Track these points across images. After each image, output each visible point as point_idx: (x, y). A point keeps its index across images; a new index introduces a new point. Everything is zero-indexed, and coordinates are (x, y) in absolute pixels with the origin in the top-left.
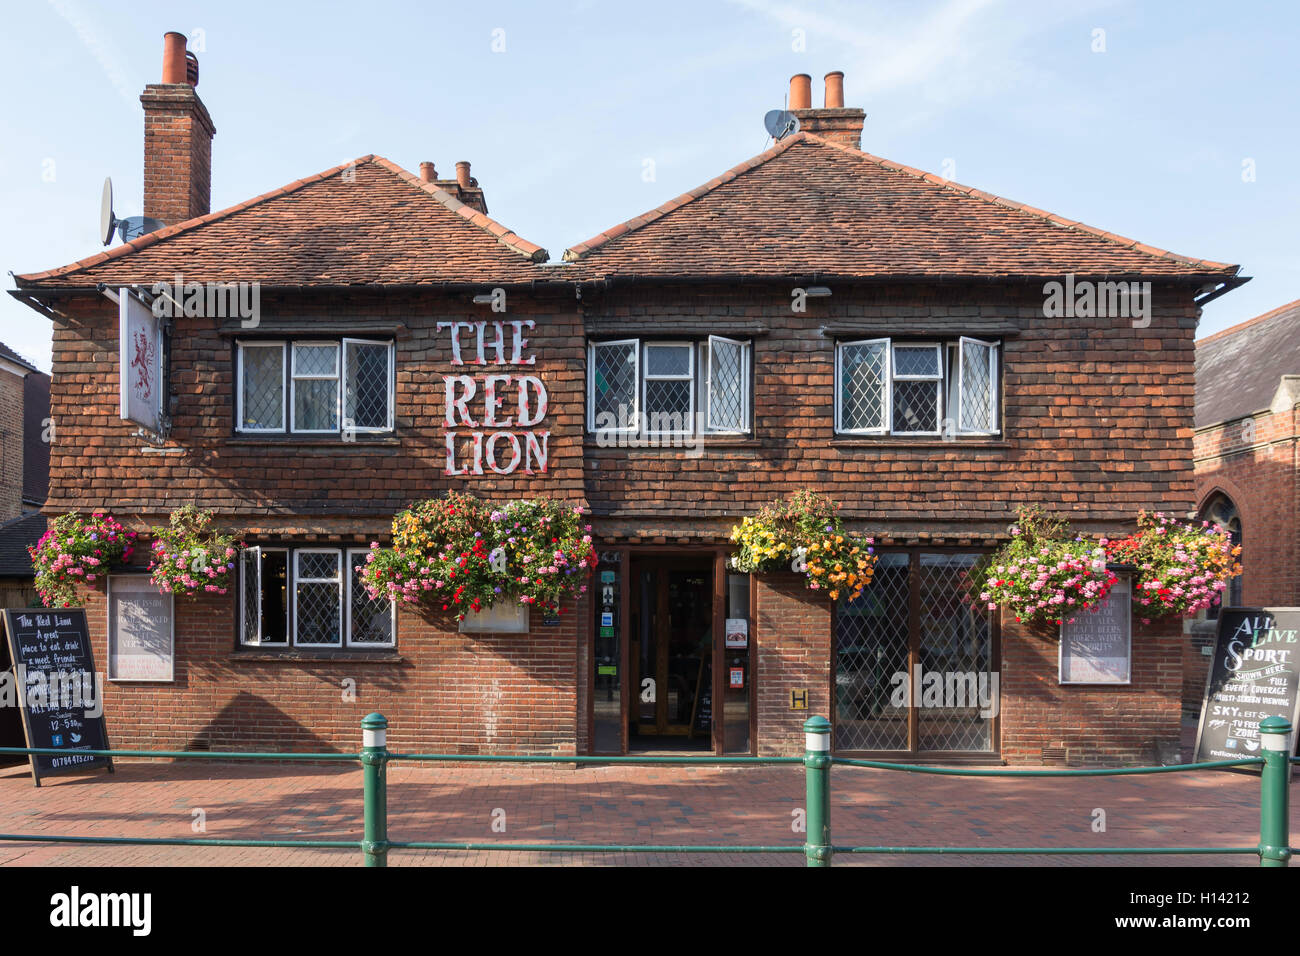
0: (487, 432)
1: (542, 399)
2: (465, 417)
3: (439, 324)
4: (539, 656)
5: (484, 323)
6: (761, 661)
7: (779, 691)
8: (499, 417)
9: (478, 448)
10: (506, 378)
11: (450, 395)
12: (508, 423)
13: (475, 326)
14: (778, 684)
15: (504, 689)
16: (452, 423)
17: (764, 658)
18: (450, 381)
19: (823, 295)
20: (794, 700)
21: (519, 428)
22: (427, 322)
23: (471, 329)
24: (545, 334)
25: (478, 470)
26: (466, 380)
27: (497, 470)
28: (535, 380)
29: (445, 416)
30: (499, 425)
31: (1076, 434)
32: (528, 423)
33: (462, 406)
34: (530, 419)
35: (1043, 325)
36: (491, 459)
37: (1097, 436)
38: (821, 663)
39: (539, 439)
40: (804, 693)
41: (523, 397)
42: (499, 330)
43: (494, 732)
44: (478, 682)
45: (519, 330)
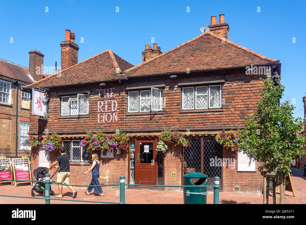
0: (106, 113)
1: (117, 105)
2: (102, 110)
3: (96, 90)
4: (117, 164)
5: (105, 89)
6: (165, 165)
7: (169, 172)
8: (108, 110)
9: (104, 117)
10: (109, 101)
11: (99, 106)
12: (110, 111)
13: (103, 90)
14: (169, 171)
15: (110, 171)
16: (99, 111)
17: (166, 164)
18: (99, 102)
19: (174, 77)
20: (173, 174)
21: (112, 112)
22: (94, 90)
23: (103, 91)
24: (117, 91)
25: (104, 122)
26: (102, 102)
27: (107, 122)
28: (115, 101)
29: (98, 110)
30: (108, 112)
31: (241, 106)
32: (114, 111)
33: (101, 108)
34: (114, 110)
35: (232, 79)
36: (106, 119)
37: (246, 107)
38: (179, 165)
39: (116, 114)
40: (175, 173)
41: (113, 105)
42: (108, 90)
43: (108, 181)
44: (105, 169)
45: (112, 90)
